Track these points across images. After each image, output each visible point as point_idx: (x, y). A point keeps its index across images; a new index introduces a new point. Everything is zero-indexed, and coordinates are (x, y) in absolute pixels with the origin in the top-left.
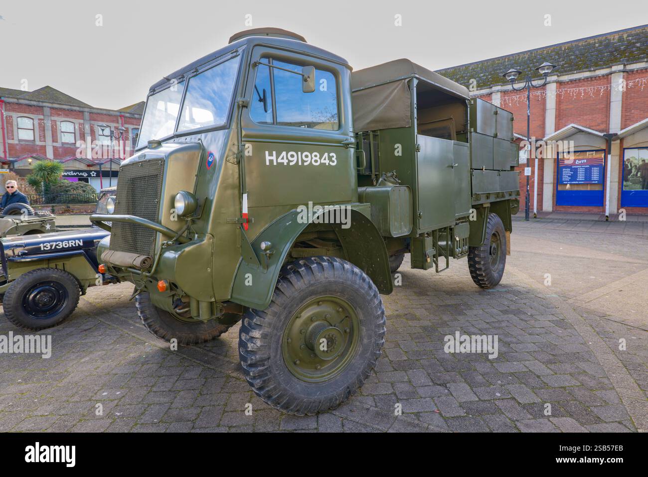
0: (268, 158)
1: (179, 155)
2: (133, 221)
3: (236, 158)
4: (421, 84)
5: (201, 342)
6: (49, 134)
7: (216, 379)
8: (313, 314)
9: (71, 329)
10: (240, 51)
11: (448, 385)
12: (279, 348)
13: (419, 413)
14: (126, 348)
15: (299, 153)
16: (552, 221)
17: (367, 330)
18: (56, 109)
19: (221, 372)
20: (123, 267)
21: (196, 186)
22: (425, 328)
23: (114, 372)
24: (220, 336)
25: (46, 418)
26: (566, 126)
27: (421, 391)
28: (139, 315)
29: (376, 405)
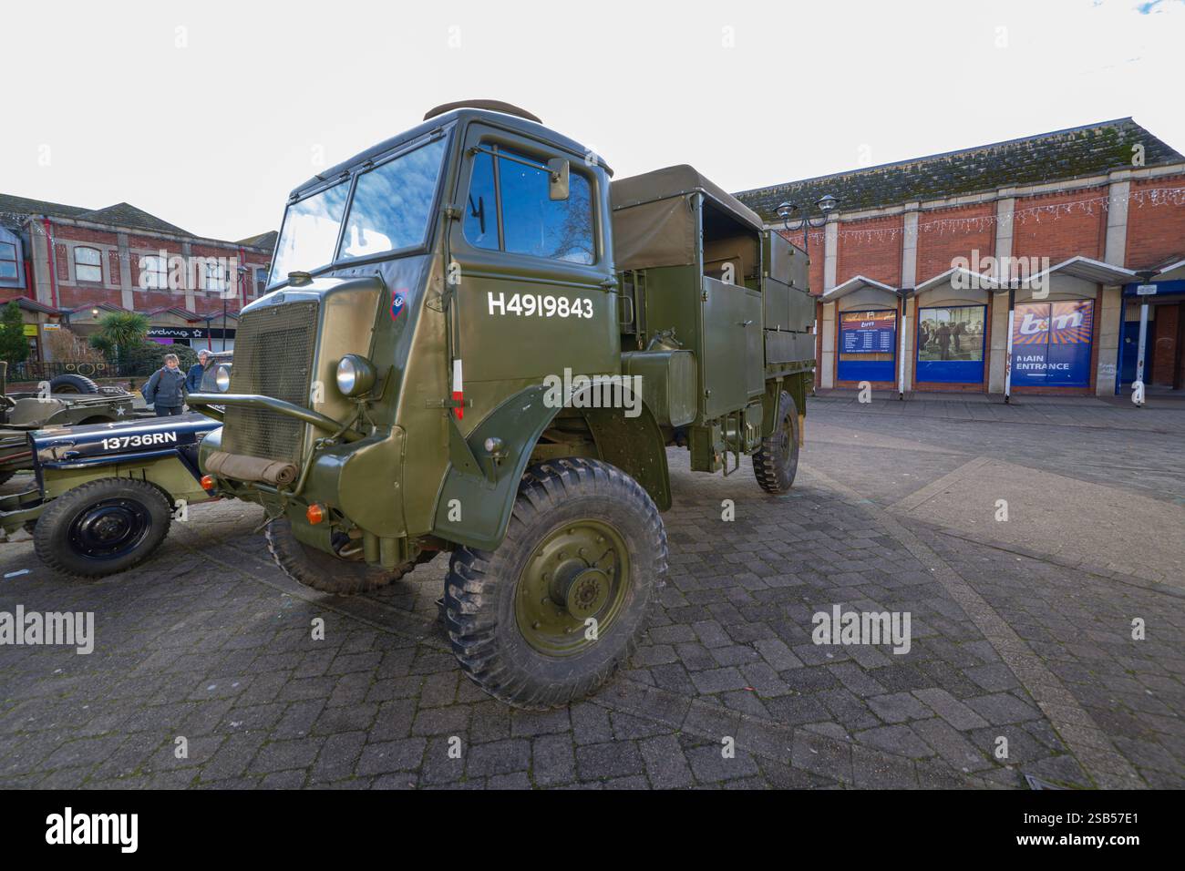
0: (492, 303)
1: (343, 295)
2: (262, 404)
3: (442, 301)
4: (708, 203)
5: (373, 590)
6: (126, 274)
7: (401, 651)
8: (561, 548)
9: (157, 574)
10: (447, 129)
11: (756, 644)
12: (512, 607)
13: (722, 692)
14: (248, 603)
15: (540, 297)
16: (834, 400)
17: (641, 570)
18: (138, 236)
19: (407, 639)
20: (245, 481)
21: (373, 346)
22: (705, 555)
23: (228, 646)
24: (401, 577)
25: (102, 741)
26: (851, 278)
27: (720, 656)
28: (272, 552)
29: (656, 683)
